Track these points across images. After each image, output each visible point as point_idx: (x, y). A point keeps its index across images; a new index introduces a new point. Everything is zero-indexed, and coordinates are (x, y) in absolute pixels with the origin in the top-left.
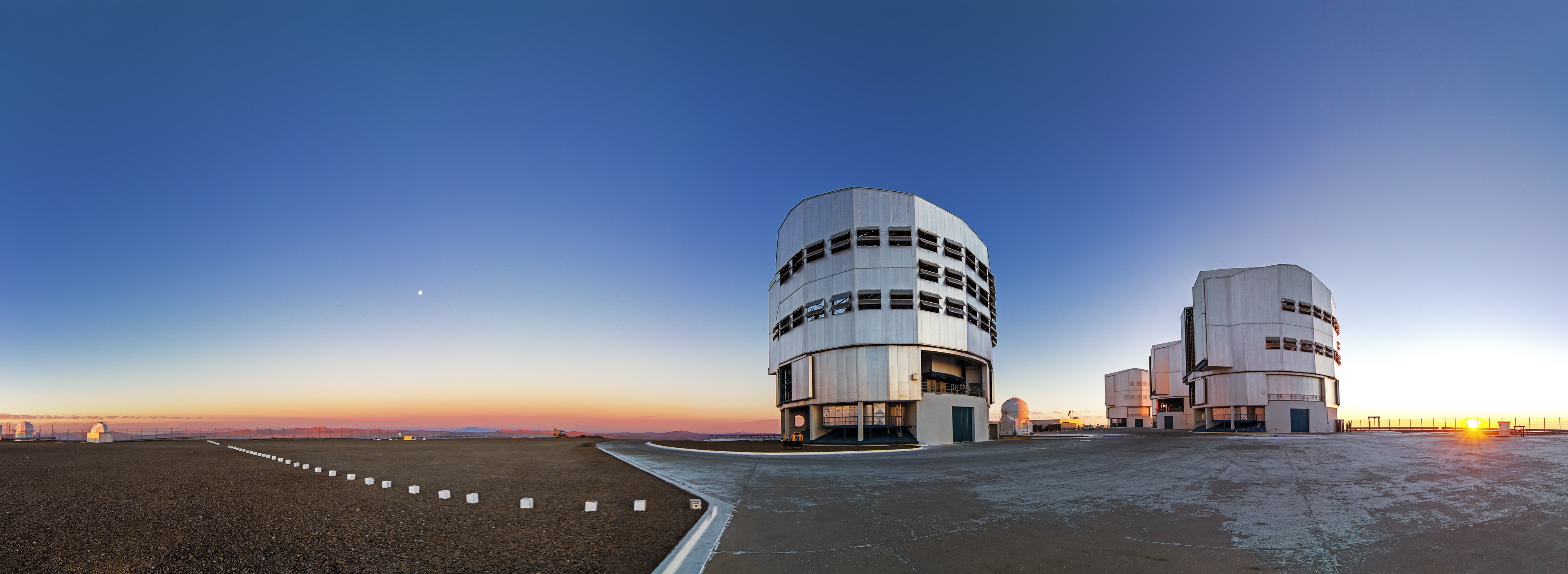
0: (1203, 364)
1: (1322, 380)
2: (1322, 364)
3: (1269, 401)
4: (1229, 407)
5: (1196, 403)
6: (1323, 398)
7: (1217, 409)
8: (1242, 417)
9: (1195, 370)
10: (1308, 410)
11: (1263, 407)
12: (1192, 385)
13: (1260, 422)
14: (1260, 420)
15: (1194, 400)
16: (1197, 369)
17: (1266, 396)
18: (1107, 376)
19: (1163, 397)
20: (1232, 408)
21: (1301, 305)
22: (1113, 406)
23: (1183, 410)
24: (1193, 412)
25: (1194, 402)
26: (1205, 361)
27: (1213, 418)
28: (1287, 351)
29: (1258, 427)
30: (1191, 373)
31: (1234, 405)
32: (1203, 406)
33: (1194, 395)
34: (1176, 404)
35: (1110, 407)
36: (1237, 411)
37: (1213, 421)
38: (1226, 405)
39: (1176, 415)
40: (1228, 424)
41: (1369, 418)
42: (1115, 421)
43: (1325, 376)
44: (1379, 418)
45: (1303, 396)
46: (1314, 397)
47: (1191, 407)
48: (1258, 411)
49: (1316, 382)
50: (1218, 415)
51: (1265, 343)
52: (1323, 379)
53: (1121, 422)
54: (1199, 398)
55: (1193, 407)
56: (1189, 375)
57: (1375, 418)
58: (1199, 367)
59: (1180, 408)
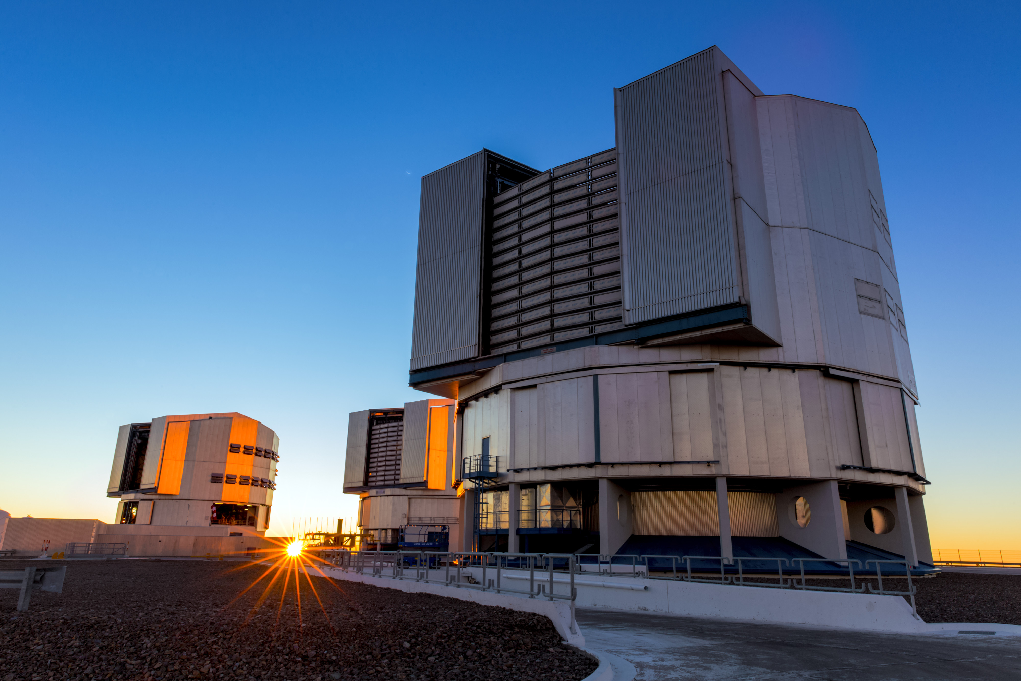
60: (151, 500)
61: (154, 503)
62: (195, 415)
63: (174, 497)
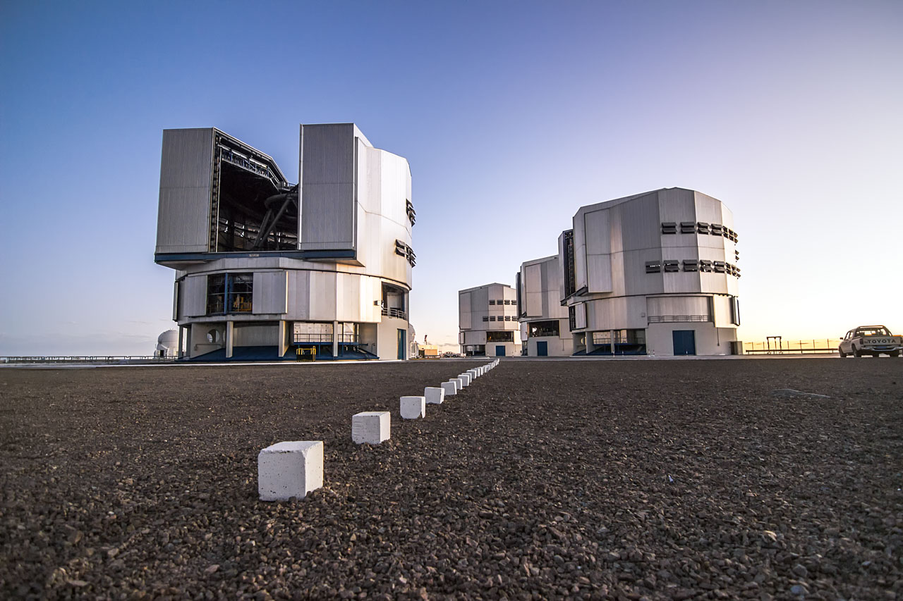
0: (584, 290)
1: (710, 300)
2: (708, 281)
3: (648, 324)
4: (609, 331)
5: (577, 327)
6: (711, 318)
7: (597, 333)
8: (622, 340)
9: (575, 295)
10: (693, 331)
11: (644, 330)
12: (572, 309)
13: (641, 345)
14: (642, 343)
15: (575, 323)
16: (577, 294)
17: (646, 318)
18: (461, 293)
19: (535, 320)
20: (612, 331)
21: (682, 226)
22: (469, 330)
23: (558, 334)
24: (572, 336)
25: (575, 326)
26: (586, 288)
27: (593, 342)
28: (667, 273)
29: (639, 350)
30: (570, 297)
31: (614, 328)
32: (584, 330)
33: (574, 319)
34: (549, 327)
35: (464, 332)
36: (617, 335)
37: (594, 345)
38: (606, 329)
39: (551, 341)
40: (608, 346)
41: (768, 338)
42: (470, 349)
43: (714, 294)
44: (780, 338)
45: (687, 317)
46: (700, 317)
47: (571, 331)
48: (639, 335)
49: (703, 302)
50: (599, 338)
51: (645, 268)
52: (712, 297)
53: (478, 350)
54: (580, 323)
55: (573, 331)
56: (568, 299)
57: (775, 338)
58: (580, 293)
59: (555, 332)
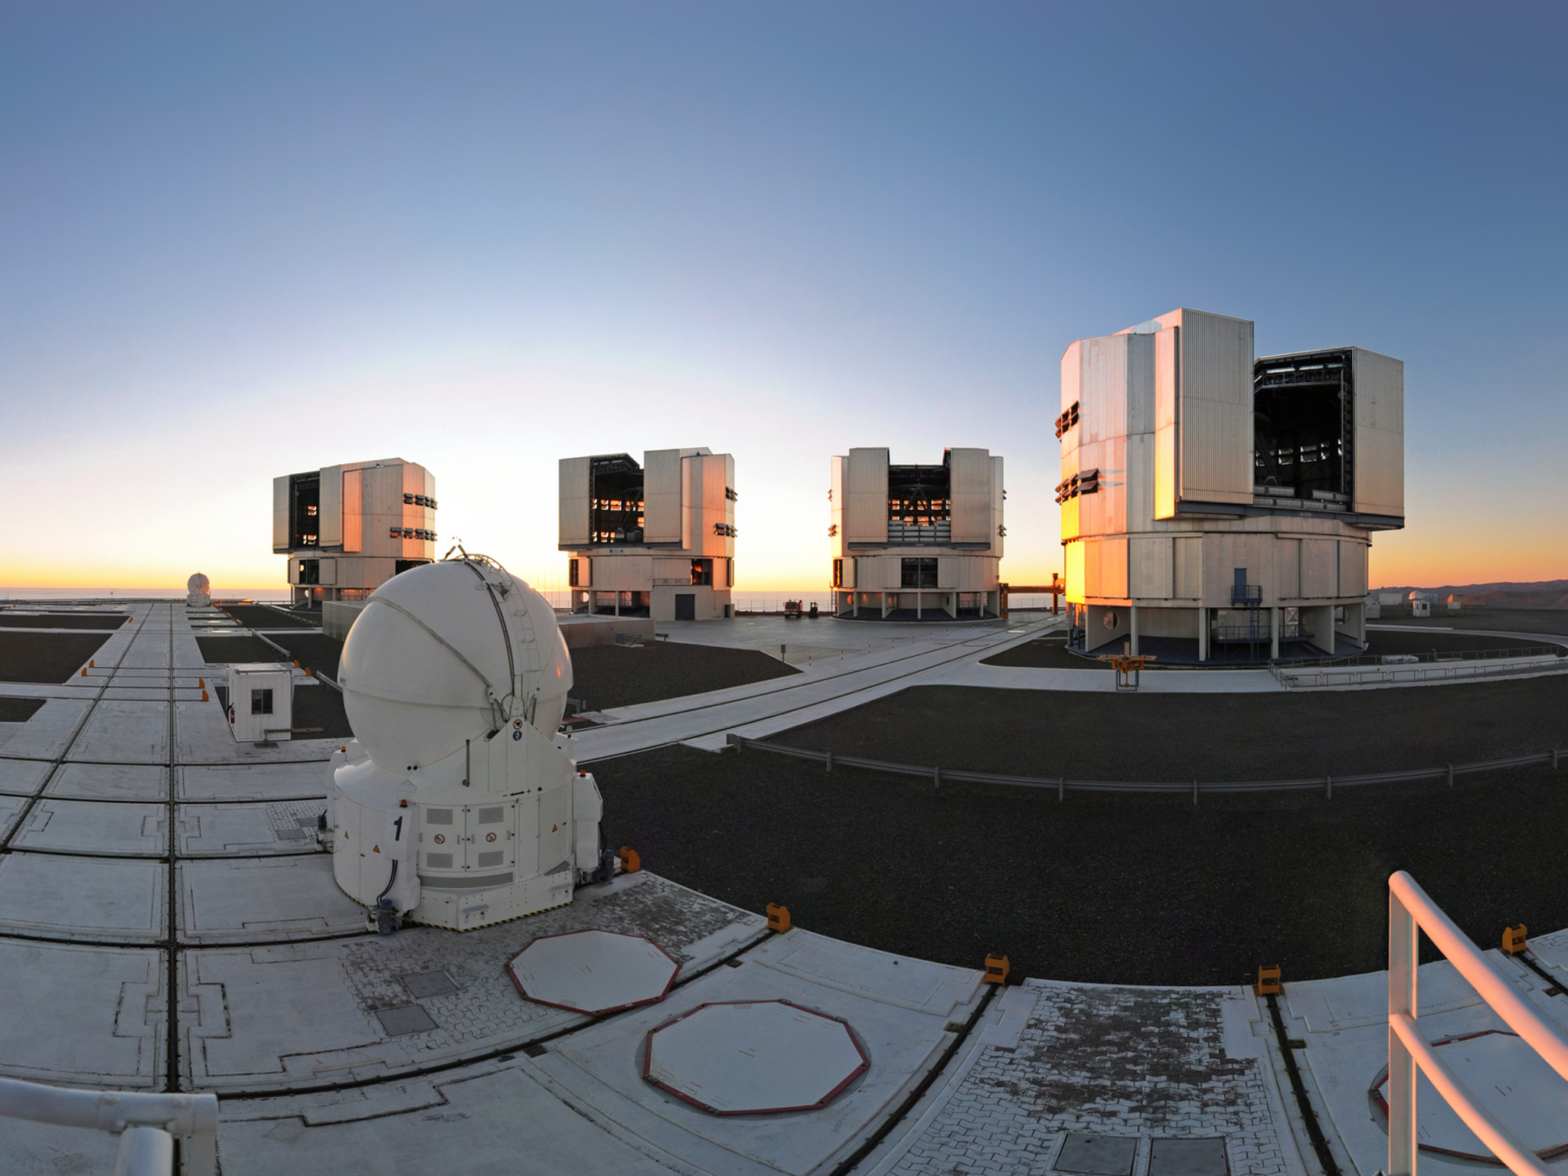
60: (333, 558)
61: (336, 560)
62: (364, 463)
63: (357, 555)
